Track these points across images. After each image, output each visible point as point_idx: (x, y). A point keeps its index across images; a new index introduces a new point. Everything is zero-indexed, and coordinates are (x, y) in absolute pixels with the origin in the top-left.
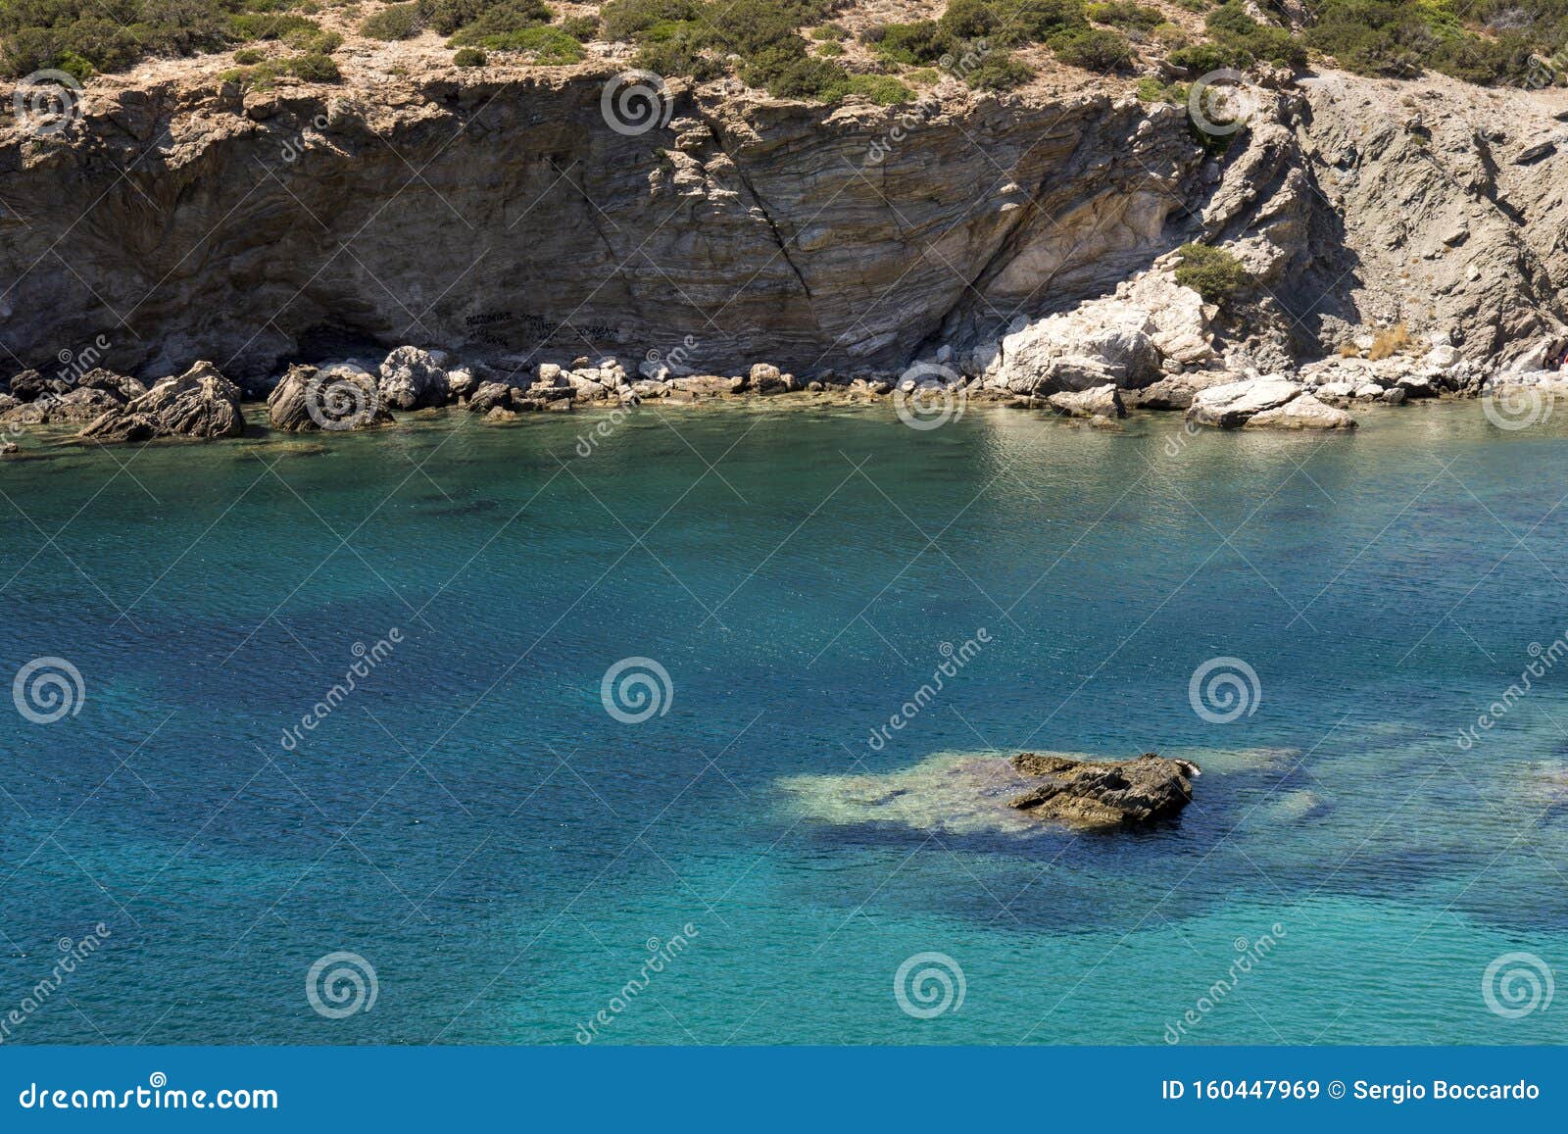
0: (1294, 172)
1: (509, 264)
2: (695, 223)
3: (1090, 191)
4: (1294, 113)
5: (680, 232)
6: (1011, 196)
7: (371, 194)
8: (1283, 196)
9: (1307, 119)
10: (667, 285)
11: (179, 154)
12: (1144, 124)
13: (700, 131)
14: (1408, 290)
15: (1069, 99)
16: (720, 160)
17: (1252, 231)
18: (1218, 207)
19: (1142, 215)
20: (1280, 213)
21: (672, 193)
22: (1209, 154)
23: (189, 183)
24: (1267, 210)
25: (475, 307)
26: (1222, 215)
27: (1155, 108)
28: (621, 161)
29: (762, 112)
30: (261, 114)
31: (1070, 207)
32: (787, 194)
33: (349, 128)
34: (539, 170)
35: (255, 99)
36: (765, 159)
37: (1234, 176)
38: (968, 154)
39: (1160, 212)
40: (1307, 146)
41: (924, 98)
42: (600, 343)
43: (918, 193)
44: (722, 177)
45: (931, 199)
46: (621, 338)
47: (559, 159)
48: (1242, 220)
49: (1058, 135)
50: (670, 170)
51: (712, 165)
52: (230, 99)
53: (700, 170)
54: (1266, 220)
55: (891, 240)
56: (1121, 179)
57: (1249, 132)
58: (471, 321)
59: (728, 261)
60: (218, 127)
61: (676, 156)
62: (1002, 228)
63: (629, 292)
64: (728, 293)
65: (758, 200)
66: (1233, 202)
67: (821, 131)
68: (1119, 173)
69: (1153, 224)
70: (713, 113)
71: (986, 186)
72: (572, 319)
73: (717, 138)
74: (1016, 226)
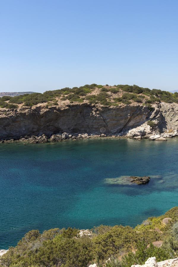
0: (160, 113)
1: (75, 124)
2: (95, 119)
3: (138, 115)
4: (159, 107)
5: (94, 120)
6: (129, 116)
7: (61, 117)
8: (159, 115)
9: (161, 107)
10: (93, 125)
11: (41, 113)
12: (143, 108)
13: (95, 109)
14: (172, 126)
15: (135, 105)
16: (98, 112)
17: (155, 119)
18: (151, 117)
19: (143, 118)
20: (158, 117)
21: (93, 116)
22: (150, 111)
23: (42, 116)
24: (157, 117)
25: (72, 128)
26: (152, 118)
27: (144, 106)
28: (87, 113)
29: (102, 107)
30: (50, 109)
31: (136, 117)
32: (105, 116)
33: (59, 110)
34: (79, 114)
35: (49, 107)
36: (103, 112)
37: (153, 113)
38: (124, 111)
39: (145, 117)
40: (161, 110)
41: (120, 105)
42: (85, 132)
43: (119, 115)
44: (98, 114)
45: (121, 116)
46: (87, 131)
47: (81, 113)
48: (154, 118)
49: (134, 109)
50: (93, 113)
51: (97, 113)
52: (47, 107)
53: (96, 113)
55: (116, 120)
56: (141, 114)
57: (155, 109)
58: (71, 130)
59: (99, 123)
60: (45, 110)
61: (93, 112)
62: (128, 119)
63: (88, 126)
64: (99, 126)
65: (102, 116)
66: (153, 116)
67: (109, 109)
68: (141, 113)
69: (145, 119)
70: (97, 107)
71: (127, 115)
72: (83, 129)
73: (97, 110)
74: (130, 119)
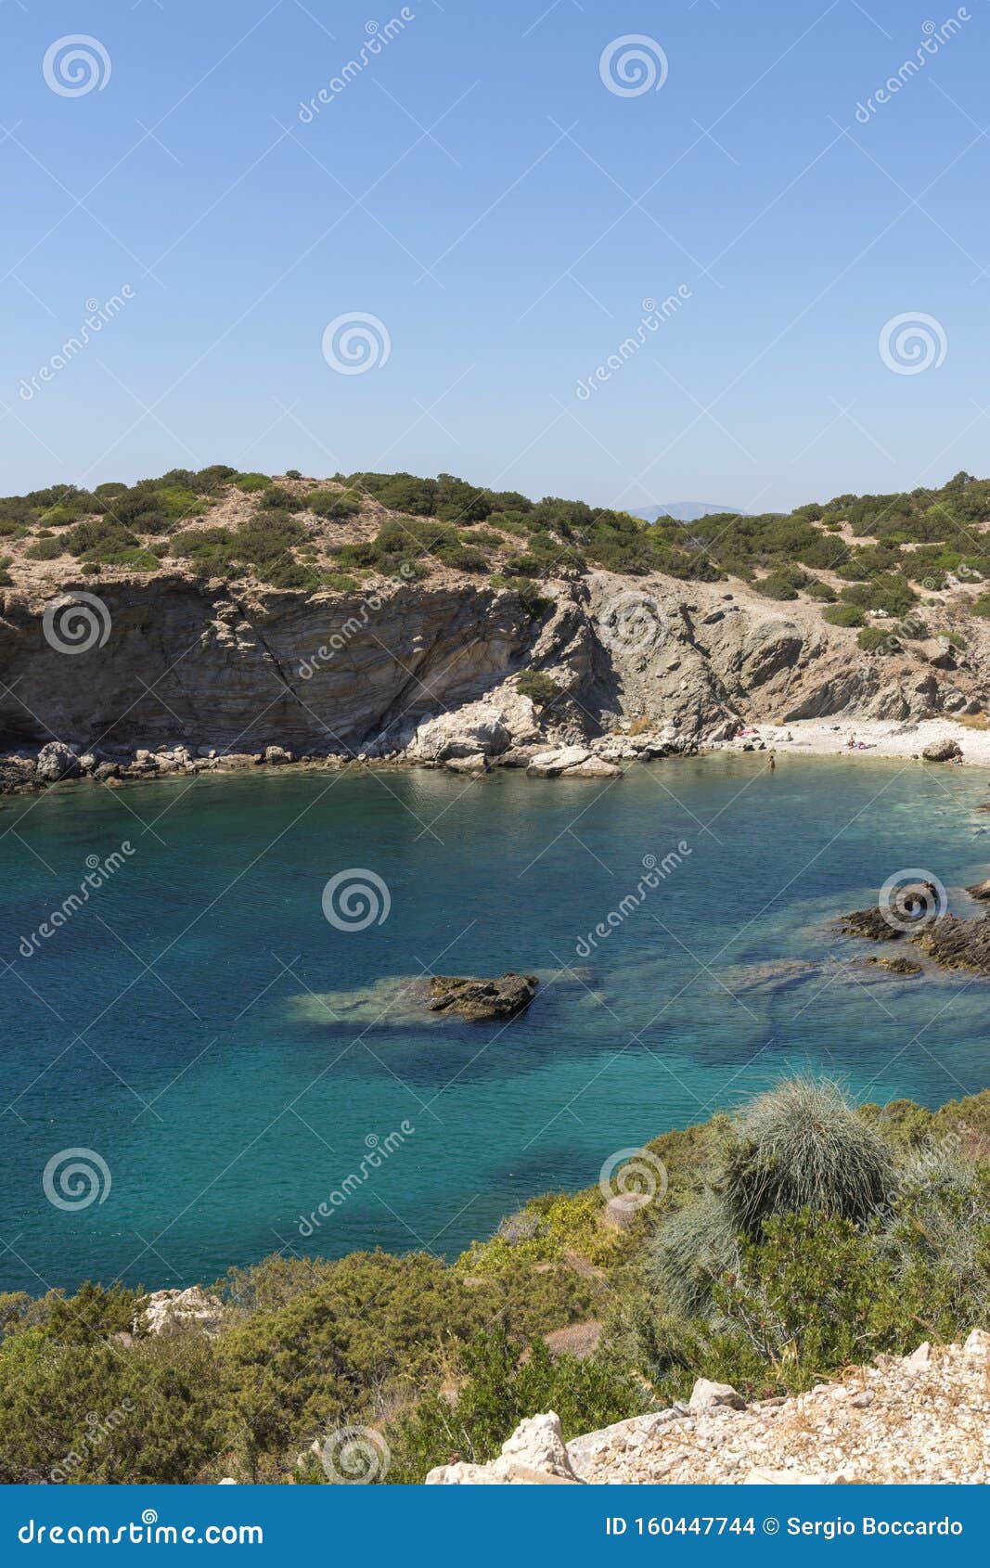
0: (582, 628)
1: (116, 691)
2: (230, 663)
3: (465, 640)
4: (579, 595)
5: (221, 669)
6: (419, 644)
8: (576, 642)
9: (588, 598)
10: (216, 700)
12: (495, 601)
13: (231, 609)
14: (648, 696)
15: (451, 587)
16: (244, 625)
17: (559, 662)
18: (539, 649)
19: (497, 654)
20: (575, 652)
21: (216, 646)
22: (533, 618)
24: (568, 650)
25: (96, 717)
26: (542, 653)
27: (501, 592)
28: (183, 627)
29: (269, 597)
31: (455, 649)
32: (285, 644)
33: (17, 612)
34: (134, 634)
36: (271, 624)
37: (548, 630)
38: (393, 620)
39: (506, 652)
40: (589, 613)
41: (366, 586)
42: (172, 737)
43: (364, 643)
44: (245, 635)
45: (371, 646)
46: (186, 733)
47: (145, 628)
48: (554, 656)
49: (445, 607)
50: (215, 632)
51: (238, 629)
53: (232, 631)
54: (567, 656)
55: (348, 670)
56: (484, 633)
57: (555, 605)
58: (93, 726)
59: (251, 686)
61: (217, 623)
62: (415, 663)
63: (190, 705)
64: (251, 704)
65: (268, 649)
66: (548, 646)
67: (305, 607)
68: (481, 630)
69: (503, 658)
70: (240, 598)
71: (405, 639)
72: (159, 722)
73: (242, 612)
74: (423, 661)
